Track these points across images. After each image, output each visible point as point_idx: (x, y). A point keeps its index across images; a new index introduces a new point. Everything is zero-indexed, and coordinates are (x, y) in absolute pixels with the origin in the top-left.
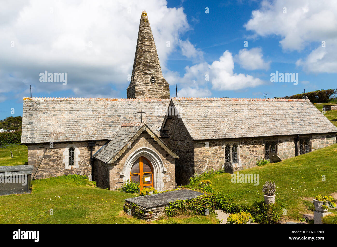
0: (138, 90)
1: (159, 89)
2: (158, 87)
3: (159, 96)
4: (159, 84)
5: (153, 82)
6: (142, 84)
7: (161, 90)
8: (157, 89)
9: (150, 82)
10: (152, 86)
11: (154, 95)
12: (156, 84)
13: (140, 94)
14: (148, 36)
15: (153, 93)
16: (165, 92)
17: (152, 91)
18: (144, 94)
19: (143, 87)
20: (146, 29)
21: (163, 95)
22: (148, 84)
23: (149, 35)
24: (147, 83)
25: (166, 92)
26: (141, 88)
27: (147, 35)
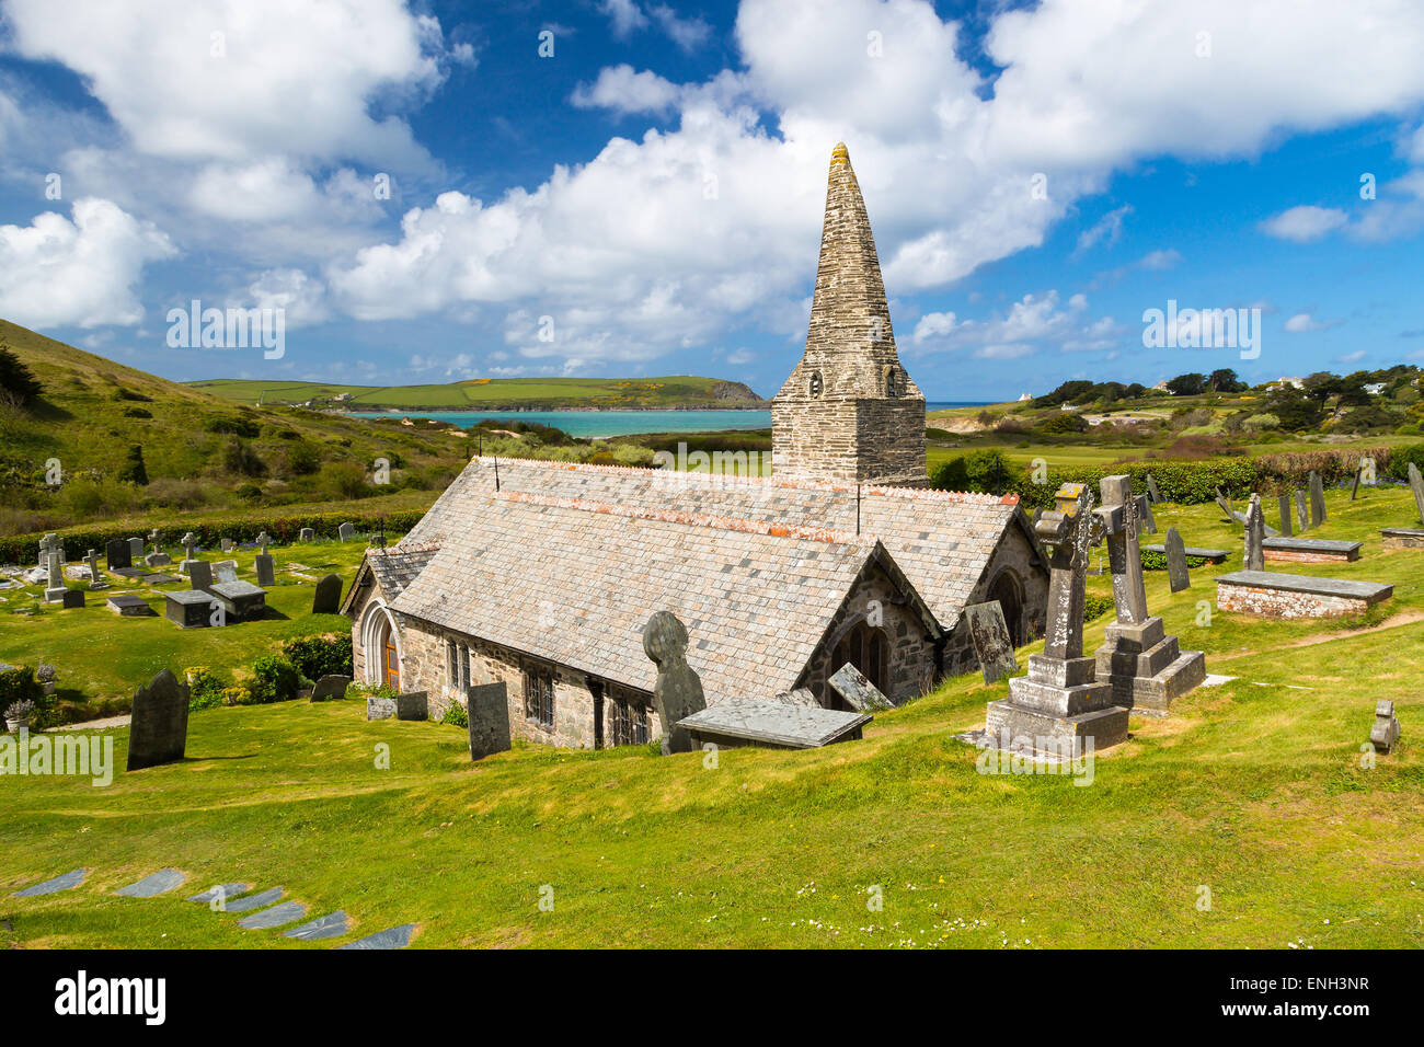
0: (777, 419)
1: (830, 413)
2: (826, 406)
3: (827, 436)
4: (830, 398)
5: (816, 392)
6: (787, 398)
7: (832, 418)
8: (823, 414)
9: (808, 393)
10: (810, 405)
11: (815, 434)
12: (822, 397)
13: (782, 430)
14: (831, 233)
15: (812, 429)
16: (843, 424)
17: (810, 422)
18: (790, 430)
19: (790, 407)
20: (830, 209)
21: (839, 434)
22: (801, 399)
23: (834, 228)
24: (802, 396)
25: (847, 425)
26: (786, 412)
27: (829, 230)
